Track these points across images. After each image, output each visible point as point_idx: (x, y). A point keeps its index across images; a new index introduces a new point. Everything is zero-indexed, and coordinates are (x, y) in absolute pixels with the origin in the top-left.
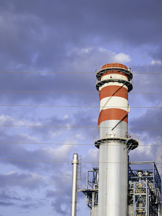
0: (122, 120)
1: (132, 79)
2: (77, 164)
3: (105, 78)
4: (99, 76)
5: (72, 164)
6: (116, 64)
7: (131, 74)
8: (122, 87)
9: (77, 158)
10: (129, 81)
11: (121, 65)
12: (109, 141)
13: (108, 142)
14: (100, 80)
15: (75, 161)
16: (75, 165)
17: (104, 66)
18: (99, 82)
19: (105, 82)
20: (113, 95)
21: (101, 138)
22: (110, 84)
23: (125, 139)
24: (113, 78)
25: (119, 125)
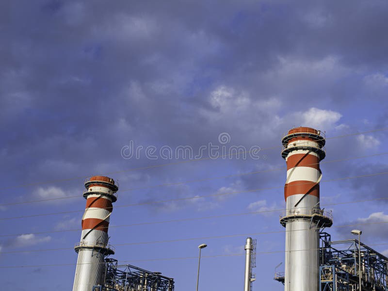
0: (308, 193)
1: (324, 146)
2: (251, 250)
3: (290, 145)
4: (286, 141)
5: (246, 249)
6: (305, 129)
7: (324, 141)
8: (307, 154)
9: (251, 243)
10: (321, 148)
11: (312, 130)
12: (293, 220)
13: (291, 221)
14: (287, 147)
15: (248, 246)
16: (248, 251)
17: (291, 131)
18: (286, 149)
19: (292, 150)
20: (297, 165)
21: (288, 215)
22: (294, 153)
23: (310, 215)
24: (297, 146)
25: (303, 200)
